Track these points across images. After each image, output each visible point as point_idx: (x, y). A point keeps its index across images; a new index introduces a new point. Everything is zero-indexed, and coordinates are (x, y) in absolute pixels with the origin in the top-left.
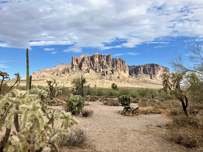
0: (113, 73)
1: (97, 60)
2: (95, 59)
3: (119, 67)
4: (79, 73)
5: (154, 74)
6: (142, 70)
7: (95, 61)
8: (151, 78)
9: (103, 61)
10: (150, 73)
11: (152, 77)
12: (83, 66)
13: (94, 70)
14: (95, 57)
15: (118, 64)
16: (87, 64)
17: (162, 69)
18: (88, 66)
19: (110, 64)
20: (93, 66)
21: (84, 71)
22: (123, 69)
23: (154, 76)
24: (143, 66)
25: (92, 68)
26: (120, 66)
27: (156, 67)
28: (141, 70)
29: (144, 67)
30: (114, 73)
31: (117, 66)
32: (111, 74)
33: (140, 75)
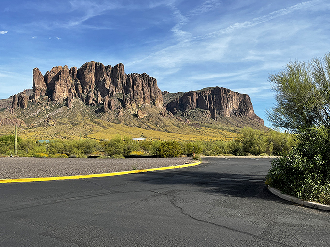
0: (124, 105)
1: (91, 78)
2: (87, 76)
3: (139, 91)
4: (47, 108)
5: (220, 108)
6: (195, 100)
7: (88, 80)
8: (213, 117)
9: (105, 80)
10: (210, 107)
11: (216, 116)
12: (57, 91)
13: (82, 99)
14: (87, 71)
15: (138, 86)
16: (68, 86)
17: (235, 98)
18: (70, 90)
19: (121, 86)
20: (83, 92)
21: (61, 102)
22: (151, 97)
23: (219, 114)
24: (196, 93)
25: (79, 96)
26: (143, 90)
27: (225, 94)
28: (192, 101)
29: (200, 93)
30: (128, 105)
31: (135, 89)
32: (119, 108)
33: (190, 111)
